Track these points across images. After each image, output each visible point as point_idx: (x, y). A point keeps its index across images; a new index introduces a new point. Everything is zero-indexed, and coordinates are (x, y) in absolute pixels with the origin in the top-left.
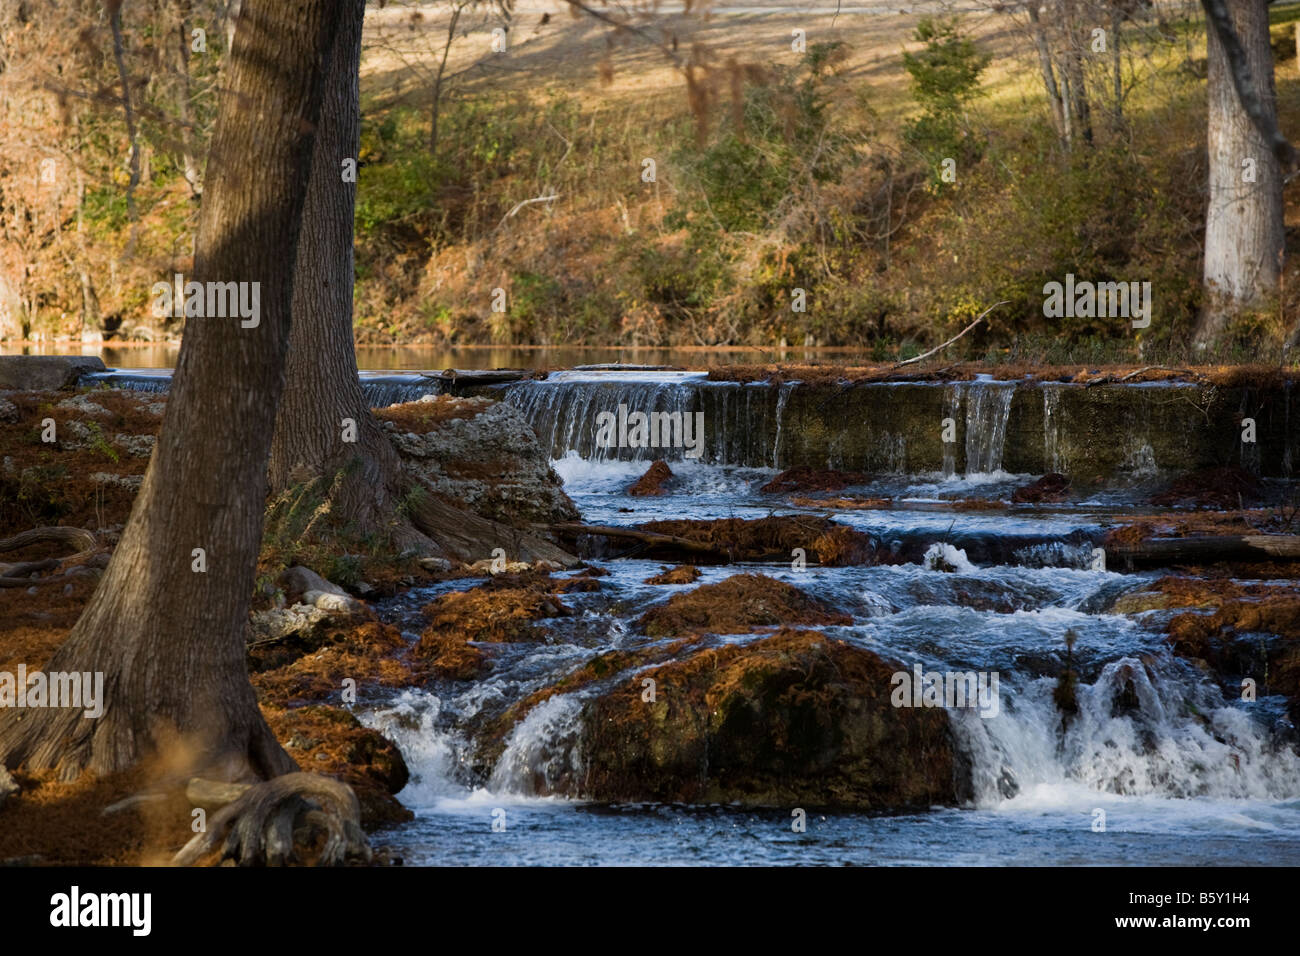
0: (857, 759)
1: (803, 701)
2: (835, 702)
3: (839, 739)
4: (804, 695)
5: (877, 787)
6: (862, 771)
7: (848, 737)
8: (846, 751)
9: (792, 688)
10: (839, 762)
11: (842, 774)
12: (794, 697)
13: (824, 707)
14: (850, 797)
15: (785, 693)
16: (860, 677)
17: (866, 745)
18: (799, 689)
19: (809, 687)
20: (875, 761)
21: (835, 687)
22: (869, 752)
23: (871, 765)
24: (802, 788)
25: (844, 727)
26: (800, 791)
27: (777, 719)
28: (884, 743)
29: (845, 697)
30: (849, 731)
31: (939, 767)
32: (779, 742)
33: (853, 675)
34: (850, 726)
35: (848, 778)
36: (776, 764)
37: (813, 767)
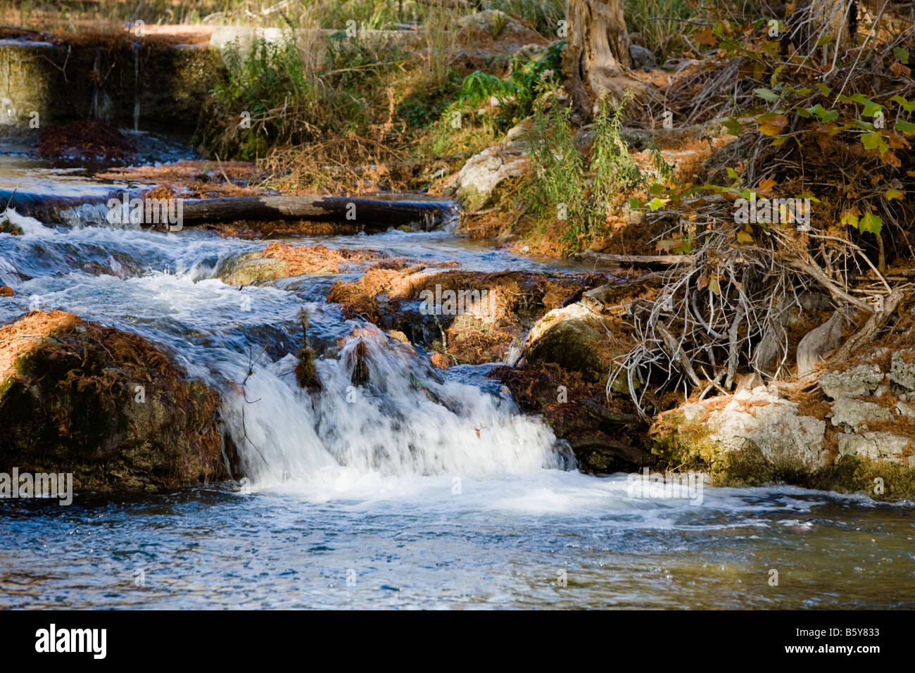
0: (139, 443)
1: (87, 387)
2: (116, 388)
3: (124, 423)
4: (85, 381)
5: (157, 471)
6: (144, 455)
7: (132, 422)
8: (131, 436)
9: (71, 373)
10: (124, 447)
11: (124, 459)
12: (75, 383)
13: (107, 392)
14: (134, 481)
15: (65, 378)
16: (134, 361)
17: (149, 429)
18: (78, 374)
19: (89, 374)
20: (156, 445)
21: (112, 371)
22: (151, 436)
23: (152, 449)
24: (86, 474)
25: (126, 412)
26: (82, 477)
27: (59, 405)
28: (164, 428)
29: (124, 382)
30: (132, 416)
31: (211, 448)
32: (62, 428)
33: (126, 359)
34: (133, 411)
35: (129, 462)
36: (60, 450)
37: (100, 453)
